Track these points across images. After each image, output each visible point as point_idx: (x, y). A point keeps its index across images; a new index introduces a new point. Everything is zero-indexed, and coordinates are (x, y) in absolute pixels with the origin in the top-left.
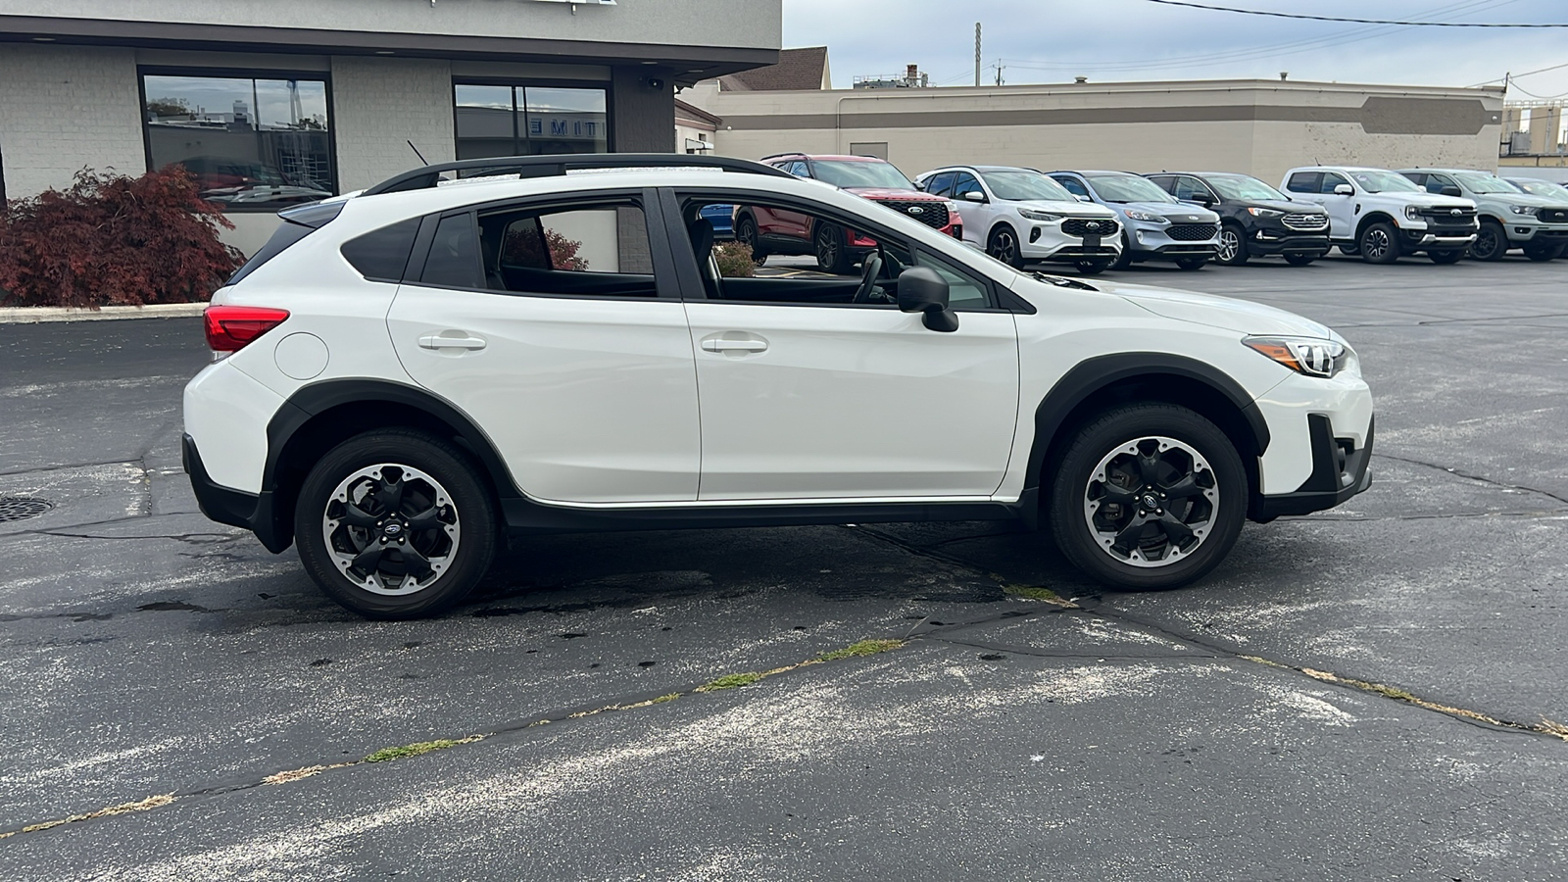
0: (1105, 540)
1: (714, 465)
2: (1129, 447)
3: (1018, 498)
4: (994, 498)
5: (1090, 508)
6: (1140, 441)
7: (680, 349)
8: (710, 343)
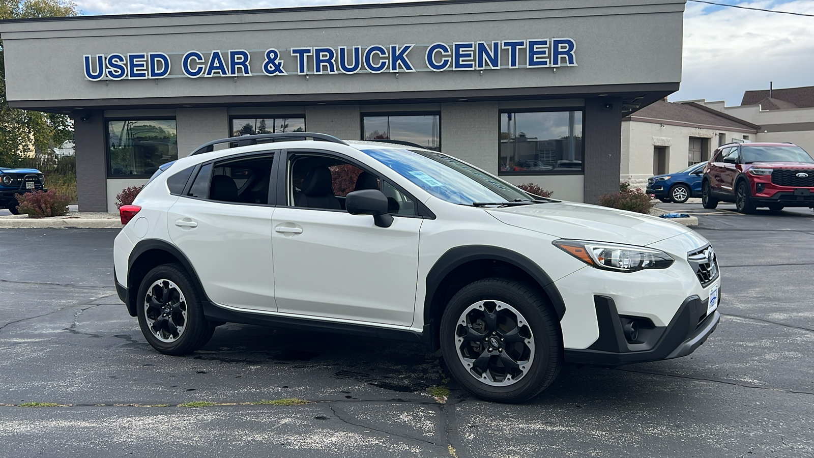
0: (467, 364)
1: (281, 294)
2: (479, 305)
3: (422, 330)
4: (412, 329)
5: (459, 341)
6: (485, 302)
7: (266, 231)
8: (278, 229)
